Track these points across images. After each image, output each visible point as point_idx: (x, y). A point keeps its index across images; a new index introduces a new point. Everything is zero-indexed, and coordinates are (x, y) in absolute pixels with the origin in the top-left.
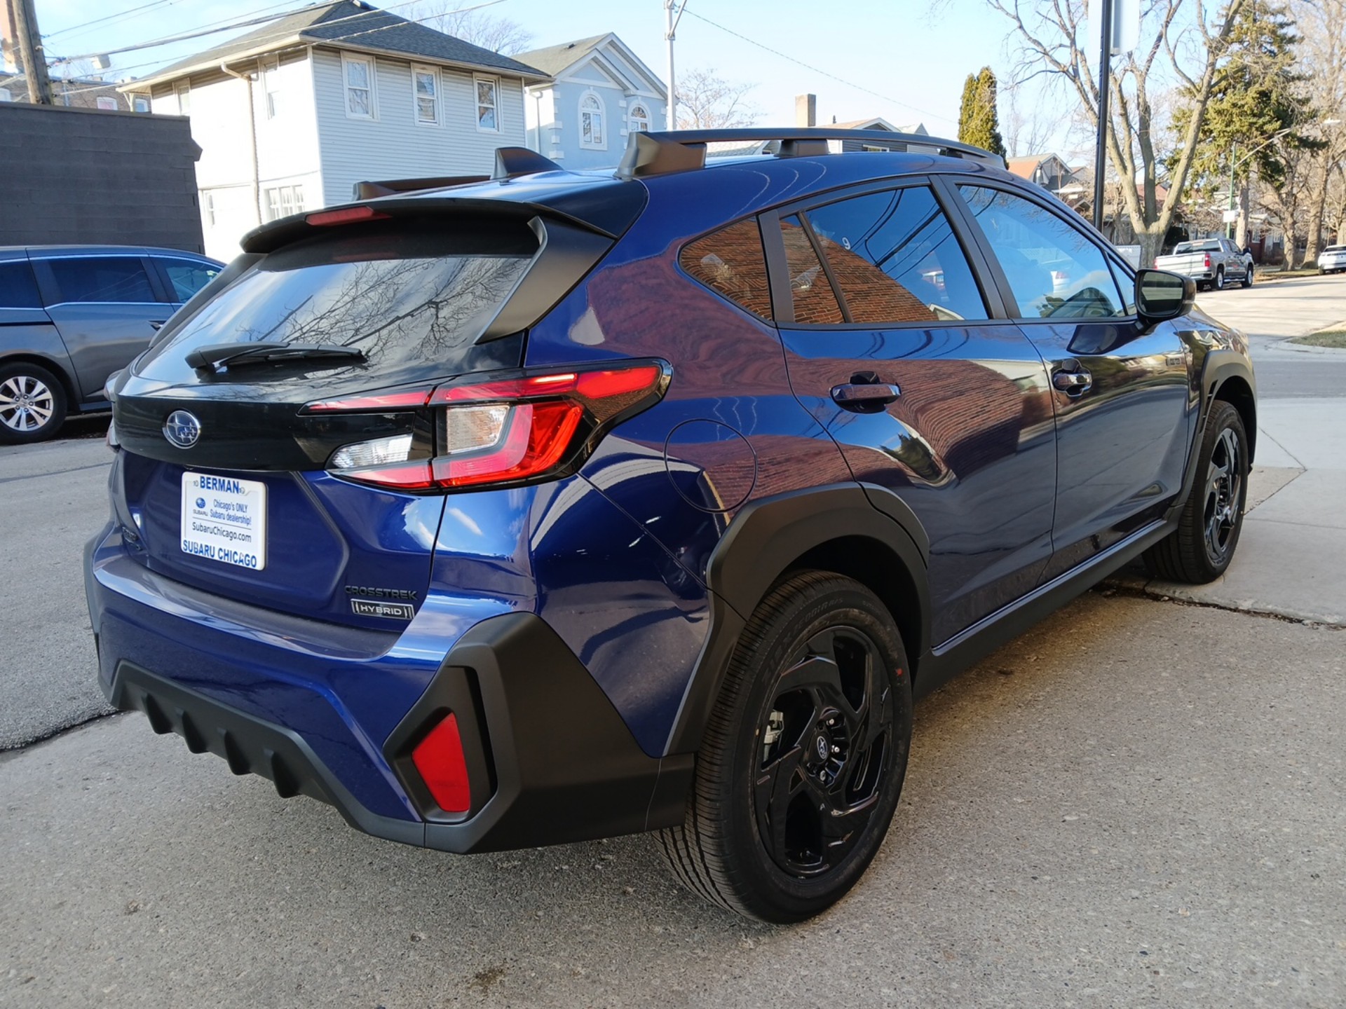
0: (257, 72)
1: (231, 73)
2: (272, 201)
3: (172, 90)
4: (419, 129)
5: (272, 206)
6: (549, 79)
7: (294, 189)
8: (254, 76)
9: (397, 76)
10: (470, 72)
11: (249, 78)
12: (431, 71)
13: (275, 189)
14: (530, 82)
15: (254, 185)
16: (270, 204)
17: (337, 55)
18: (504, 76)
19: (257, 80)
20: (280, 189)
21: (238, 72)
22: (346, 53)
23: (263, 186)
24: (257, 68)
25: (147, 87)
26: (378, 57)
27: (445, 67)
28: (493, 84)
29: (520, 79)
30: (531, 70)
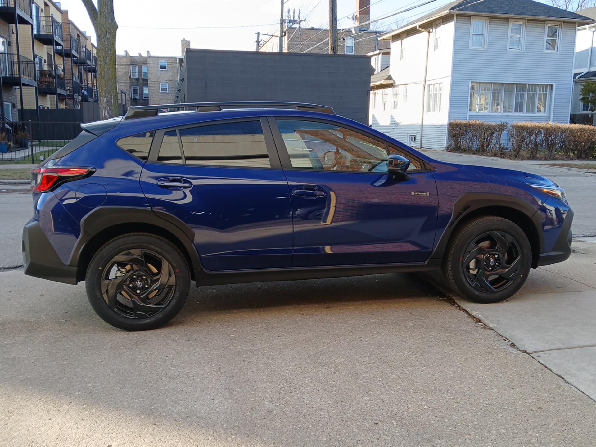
0: (432, 29)
1: (421, 29)
2: (430, 91)
3: (399, 38)
4: (509, 53)
5: (430, 93)
6: (593, 22)
7: (439, 85)
8: (431, 30)
9: (500, 26)
10: (544, 21)
11: (429, 32)
12: (521, 22)
13: (432, 84)
14: (581, 24)
15: (423, 82)
16: (429, 92)
17: (469, 18)
18: (564, 22)
19: (432, 32)
20: (434, 84)
21: (425, 29)
22: (474, 17)
23: (427, 83)
24: (433, 26)
25: (389, 37)
26: (491, 17)
27: (528, 20)
28: (558, 27)
29: (576, 23)
30: (582, 18)
